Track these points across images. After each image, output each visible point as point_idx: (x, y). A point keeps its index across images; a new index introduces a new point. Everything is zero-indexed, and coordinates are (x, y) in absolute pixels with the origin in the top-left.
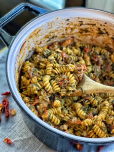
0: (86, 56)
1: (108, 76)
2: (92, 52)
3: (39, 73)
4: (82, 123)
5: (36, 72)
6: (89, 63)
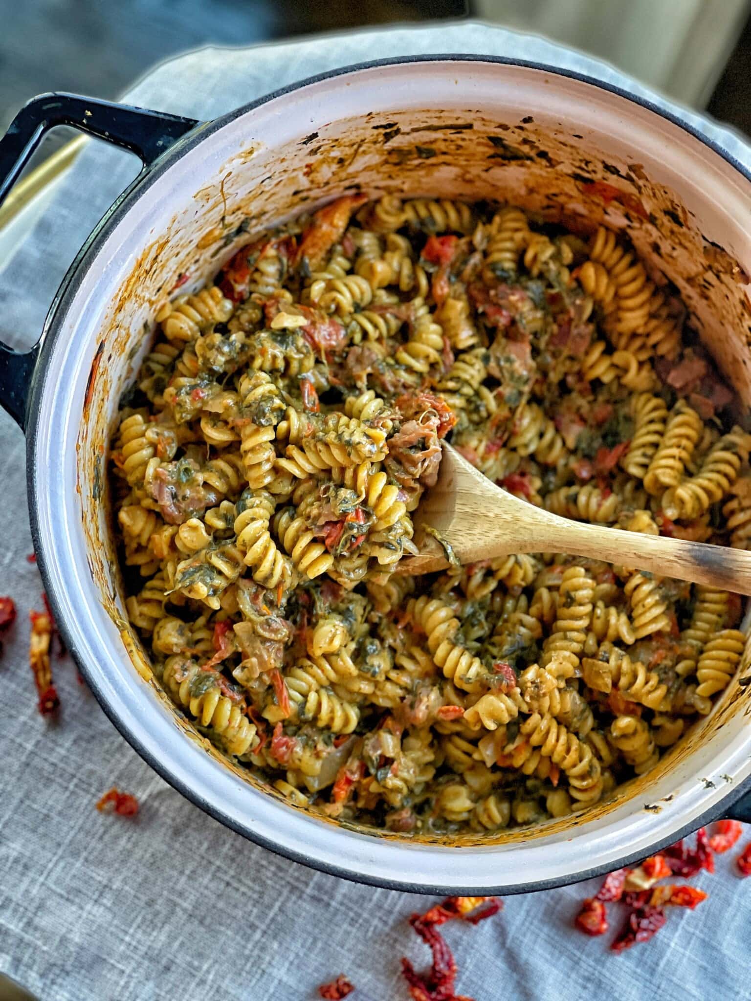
0: (443, 288)
1: (580, 375)
2: (476, 258)
3: (206, 484)
4: (468, 715)
5: (191, 482)
6: (466, 336)
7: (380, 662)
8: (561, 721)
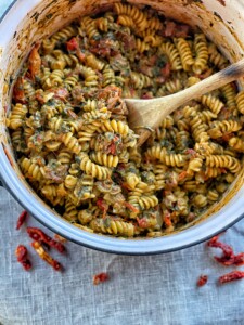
0: (82, 55)
2: (85, 39)
3: (62, 163)
4: (188, 172)
5: (58, 166)
6: (100, 65)
7: (151, 177)
8: (215, 153)
